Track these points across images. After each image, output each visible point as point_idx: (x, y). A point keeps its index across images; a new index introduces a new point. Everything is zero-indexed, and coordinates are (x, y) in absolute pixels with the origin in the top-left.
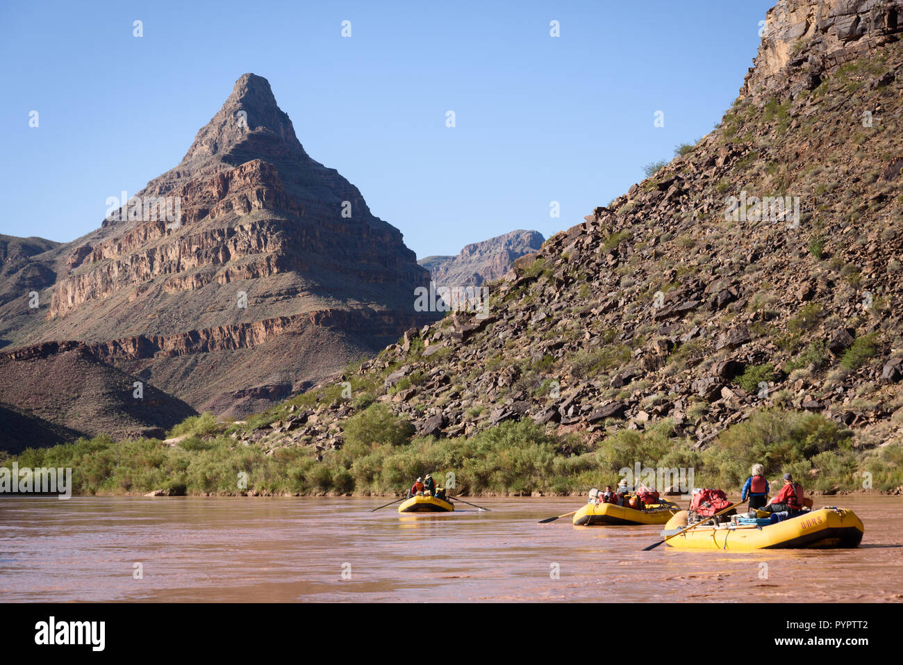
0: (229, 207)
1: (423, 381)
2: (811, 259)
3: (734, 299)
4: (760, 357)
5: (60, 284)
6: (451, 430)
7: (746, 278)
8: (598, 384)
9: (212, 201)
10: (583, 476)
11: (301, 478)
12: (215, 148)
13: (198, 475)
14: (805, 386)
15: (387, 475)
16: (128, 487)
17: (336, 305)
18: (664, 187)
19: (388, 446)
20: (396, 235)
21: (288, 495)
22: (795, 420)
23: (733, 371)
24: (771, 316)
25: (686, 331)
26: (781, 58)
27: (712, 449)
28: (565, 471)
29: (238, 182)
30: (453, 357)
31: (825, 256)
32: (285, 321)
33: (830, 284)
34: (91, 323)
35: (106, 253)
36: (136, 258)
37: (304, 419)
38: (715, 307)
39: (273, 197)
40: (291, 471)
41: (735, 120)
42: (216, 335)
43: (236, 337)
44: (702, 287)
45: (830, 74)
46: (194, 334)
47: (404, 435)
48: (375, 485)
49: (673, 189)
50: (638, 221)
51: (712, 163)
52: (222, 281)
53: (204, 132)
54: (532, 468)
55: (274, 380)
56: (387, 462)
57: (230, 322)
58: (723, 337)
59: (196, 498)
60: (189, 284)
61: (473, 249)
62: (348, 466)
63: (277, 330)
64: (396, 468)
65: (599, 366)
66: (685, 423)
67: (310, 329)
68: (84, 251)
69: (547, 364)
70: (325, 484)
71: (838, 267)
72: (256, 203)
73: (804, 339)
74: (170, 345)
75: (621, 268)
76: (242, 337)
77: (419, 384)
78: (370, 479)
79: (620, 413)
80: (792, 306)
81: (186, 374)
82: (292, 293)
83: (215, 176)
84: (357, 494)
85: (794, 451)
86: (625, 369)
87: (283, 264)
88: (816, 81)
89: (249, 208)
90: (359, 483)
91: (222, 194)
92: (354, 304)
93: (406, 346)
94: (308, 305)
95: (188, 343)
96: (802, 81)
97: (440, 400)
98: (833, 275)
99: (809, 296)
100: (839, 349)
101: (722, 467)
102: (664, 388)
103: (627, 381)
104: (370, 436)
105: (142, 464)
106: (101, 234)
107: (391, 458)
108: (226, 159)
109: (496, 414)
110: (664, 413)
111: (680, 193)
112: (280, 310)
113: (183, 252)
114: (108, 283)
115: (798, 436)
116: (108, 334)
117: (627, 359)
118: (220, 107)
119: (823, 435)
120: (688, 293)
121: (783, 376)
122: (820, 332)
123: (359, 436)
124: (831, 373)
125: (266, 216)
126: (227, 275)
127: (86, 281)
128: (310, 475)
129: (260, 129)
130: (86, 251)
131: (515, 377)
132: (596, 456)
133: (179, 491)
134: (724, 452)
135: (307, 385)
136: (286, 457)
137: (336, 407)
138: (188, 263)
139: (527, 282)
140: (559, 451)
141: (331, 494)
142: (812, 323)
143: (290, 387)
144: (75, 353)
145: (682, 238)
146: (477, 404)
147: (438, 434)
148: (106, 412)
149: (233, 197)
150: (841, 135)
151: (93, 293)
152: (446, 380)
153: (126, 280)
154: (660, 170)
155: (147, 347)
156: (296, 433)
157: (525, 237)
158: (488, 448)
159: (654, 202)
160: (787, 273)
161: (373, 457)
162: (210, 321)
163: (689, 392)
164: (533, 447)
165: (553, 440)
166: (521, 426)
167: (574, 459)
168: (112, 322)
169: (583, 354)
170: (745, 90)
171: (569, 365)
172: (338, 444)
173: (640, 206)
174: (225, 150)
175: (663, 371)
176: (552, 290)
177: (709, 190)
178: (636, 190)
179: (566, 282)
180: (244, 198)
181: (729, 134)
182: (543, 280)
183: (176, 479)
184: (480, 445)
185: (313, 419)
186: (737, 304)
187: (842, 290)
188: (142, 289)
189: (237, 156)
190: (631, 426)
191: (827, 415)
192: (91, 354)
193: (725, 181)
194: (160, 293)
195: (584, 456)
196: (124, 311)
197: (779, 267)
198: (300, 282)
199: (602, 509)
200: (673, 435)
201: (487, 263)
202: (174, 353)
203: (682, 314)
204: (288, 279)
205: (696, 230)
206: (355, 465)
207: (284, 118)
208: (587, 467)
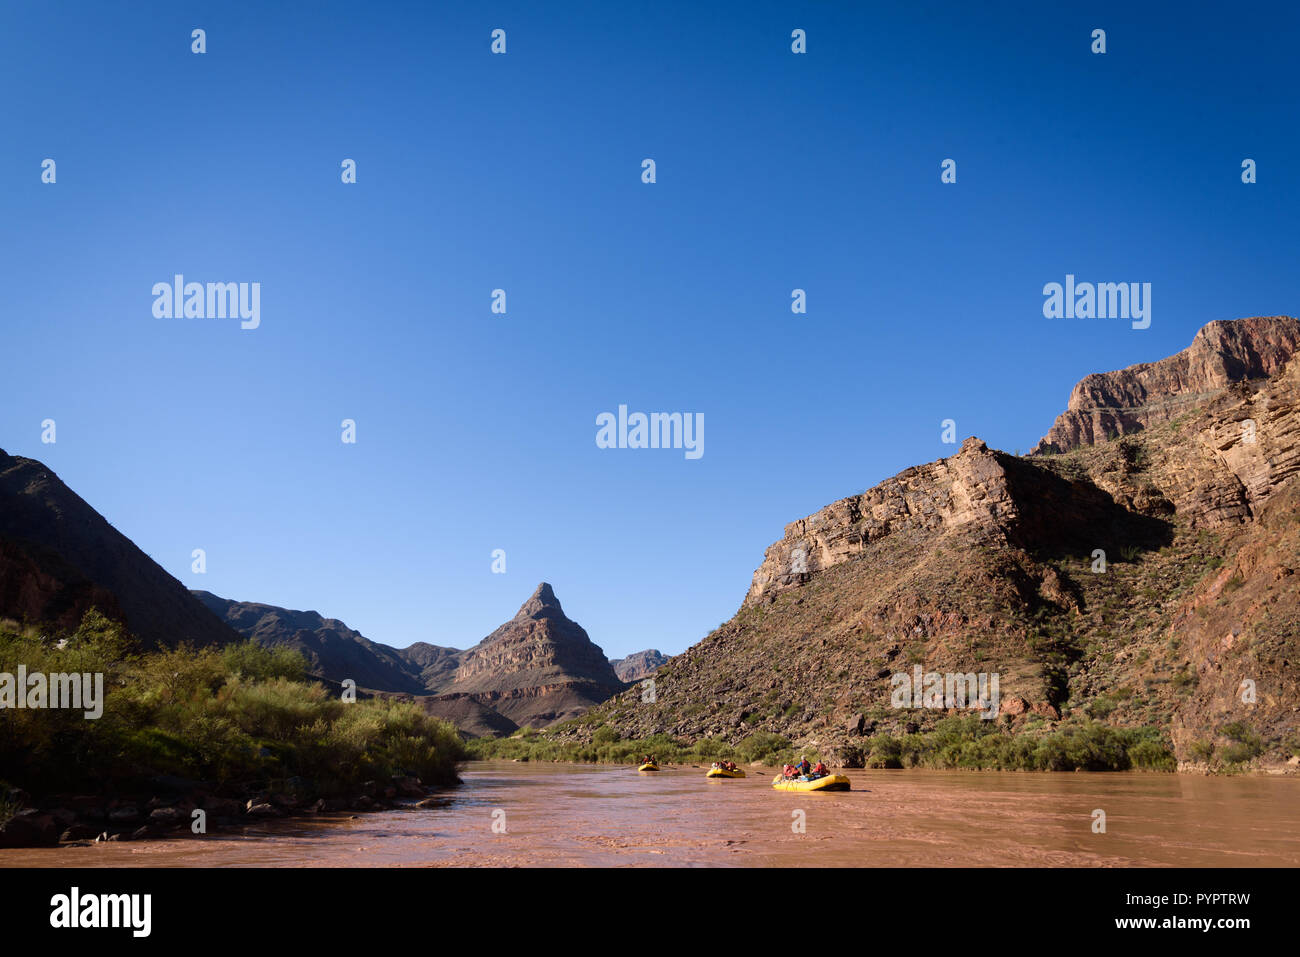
0: (533, 637)
1: (623, 716)
2: (774, 671)
3: (744, 687)
4: (755, 710)
5: (461, 668)
6: (635, 736)
7: (749, 679)
8: (693, 719)
9: (527, 635)
10: (688, 757)
11: (576, 755)
12: (528, 612)
13: (534, 753)
14: (773, 723)
15: (611, 755)
16: (504, 757)
17: (575, 680)
18: (716, 640)
19: (611, 742)
20: (601, 650)
21: (571, 762)
22: (771, 736)
23: (745, 716)
24: (759, 694)
25: (726, 699)
26: (759, 590)
27: (738, 747)
28: (681, 754)
29: (538, 627)
30: (634, 707)
31: (779, 671)
32: (554, 686)
33: (781, 682)
34: (473, 685)
35: (481, 655)
36: (493, 658)
37: (576, 731)
38: (737, 690)
39: (552, 634)
40: (573, 752)
41: (743, 613)
42: (525, 691)
43: (533, 692)
44: (732, 681)
45: (778, 598)
46: (516, 690)
47: (617, 738)
48: (606, 759)
49: (719, 641)
50: (705, 653)
51: (734, 631)
52: (529, 668)
53: (524, 606)
54: (668, 753)
55: (548, 711)
56: (611, 749)
57: (531, 686)
58: (741, 702)
59: (533, 763)
60: (515, 669)
61: (631, 656)
62: (595, 750)
63: (551, 690)
64: (615, 752)
65: (693, 712)
66: (727, 736)
67: (564, 690)
68: (472, 654)
69: (672, 710)
70: (586, 758)
71: (784, 675)
72: (545, 636)
73: (772, 703)
74: (506, 695)
75: (700, 672)
76: (536, 692)
77: (621, 718)
78: (604, 756)
79: (701, 731)
80: (767, 690)
81: (512, 707)
82: (557, 674)
83: (528, 624)
84: (599, 762)
85: (770, 749)
86: (703, 714)
87: (554, 661)
88: (773, 600)
89: (541, 638)
90: (599, 757)
91: (531, 632)
92: (583, 679)
93: (614, 701)
94: (564, 679)
95: (513, 694)
96: (768, 600)
97: (631, 724)
98: (782, 678)
99: (773, 686)
100: (785, 708)
101: (742, 754)
102: (718, 721)
103: (704, 718)
104: (604, 738)
105: (509, 748)
106: (479, 647)
107: (613, 748)
108: (533, 617)
109: (653, 730)
110: (718, 732)
111: (722, 643)
112: (552, 681)
113: (513, 656)
114: (481, 668)
115: (771, 743)
116: (480, 690)
117: (704, 709)
118: (531, 596)
119: (781, 743)
120: (727, 684)
121: (764, 718)
122: (778, 701)
123: (600, 738)
124: (783, 718)
125: (548, 641)
126: (531, 666)
127: (472, 666)
128: (580, 754)
129: (547, 605)
130: (473, 653)
131: (660, 715)
132: (694, 748)
133: (526, 759)
134: (742, 748)
135: (562, 714)
136: (571, 746)
137: (588, 726)
138: (515, 660)
139: (663, 676)
140: (678, 746)
141: (588, 762)
142: (775, 697)
143: (554, 714)
144: (467, 698)
145: (723, 661)
146: (645, 726)
147: (630, 738)
148: (478, 724)
149: (535, 633)
150: (784, 622)
151: (474, 672)
152: (632, 716)
153: (489, 667)
154: (713, 633)
155: (496, 695)
156: (573, 736)
157: (652, 652)
158: (651, 744)
159: (712, 646)
160: (764, 678)
161: (606, 747)
162: (524, 685)
163: (728, 724)
164: (669, 745)
165: (676, 741)
166: (664, 736)
167: (684, 750)
168: (481, 685)
169: (686, 707)
170: (745, 601)
171: (681, 711)
172: (591, 742)
173: (706, 647)
174: (533, 613)
175: (718, 715)
176: (673, 680)
177: (733, 642)
178: (704, 640)
179: (678, 677)
180: (540, 634)
181: (741, 619)
182: (669, 676)
183: (524, 754)
184: (648, 743)
185: (579, 731)
186: (745, 689)
187: (786, 685)
188: (495, 671)
189: (538, 616)
190: (706, 737)
191: (782, 734)
192: (473, 698)
193: (740, 639)
194: (503, 673)
195: (689, 749)
196: (487, 680)
197: (762, 674)
198: (561, 670)
199: (719, 771)
200: (722, 741)
201: (636, 663)
202: (507, 699)
203: (724, 692)
204: (556, 668)
205: (728, 658)
206: (598, 750)
207: (557, 601)
208: (690, 753)
